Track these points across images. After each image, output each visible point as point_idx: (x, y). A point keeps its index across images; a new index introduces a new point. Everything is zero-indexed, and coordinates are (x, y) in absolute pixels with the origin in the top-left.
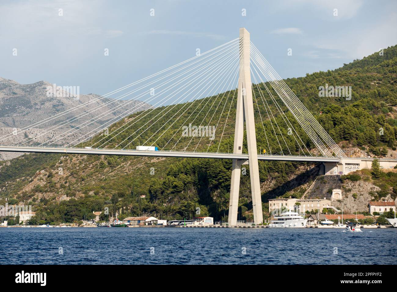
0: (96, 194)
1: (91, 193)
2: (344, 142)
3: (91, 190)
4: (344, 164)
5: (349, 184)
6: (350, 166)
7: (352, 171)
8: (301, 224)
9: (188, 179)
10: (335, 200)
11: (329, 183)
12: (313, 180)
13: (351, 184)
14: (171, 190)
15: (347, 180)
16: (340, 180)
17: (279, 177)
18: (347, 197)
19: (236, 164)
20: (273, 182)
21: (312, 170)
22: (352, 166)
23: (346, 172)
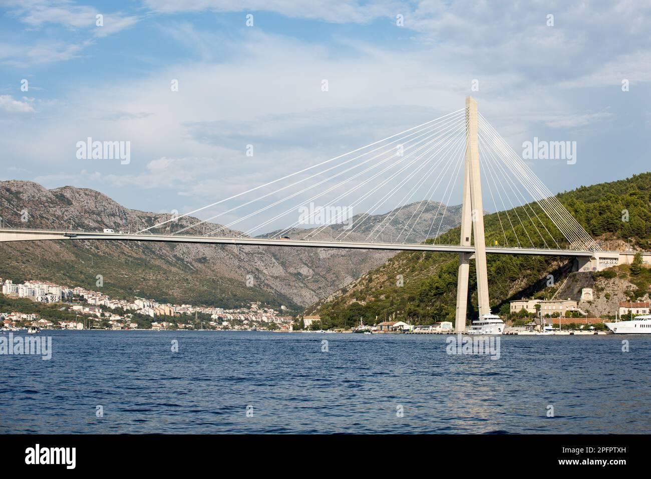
0: (387, 297)
1: (382, 297)
2: (608, 233)
3: (381, 294)
4: (598, 259)
5: (603, 282)
6: (606, 261)
7: (608, 267)
8: (498, 330)
9: (450, 280)
10: (585, 301)
11: (581, 281)
12: (566, 277)
13: (604, 282)
14: (434, 292)
15: (601, 277)
16: (593, 277)
17: (531, 275)
18: (599, 298)
19: (463, 259)
20: (524, 280)
21: (564, 266)
22: (609, 261)
23: (600, 268)
